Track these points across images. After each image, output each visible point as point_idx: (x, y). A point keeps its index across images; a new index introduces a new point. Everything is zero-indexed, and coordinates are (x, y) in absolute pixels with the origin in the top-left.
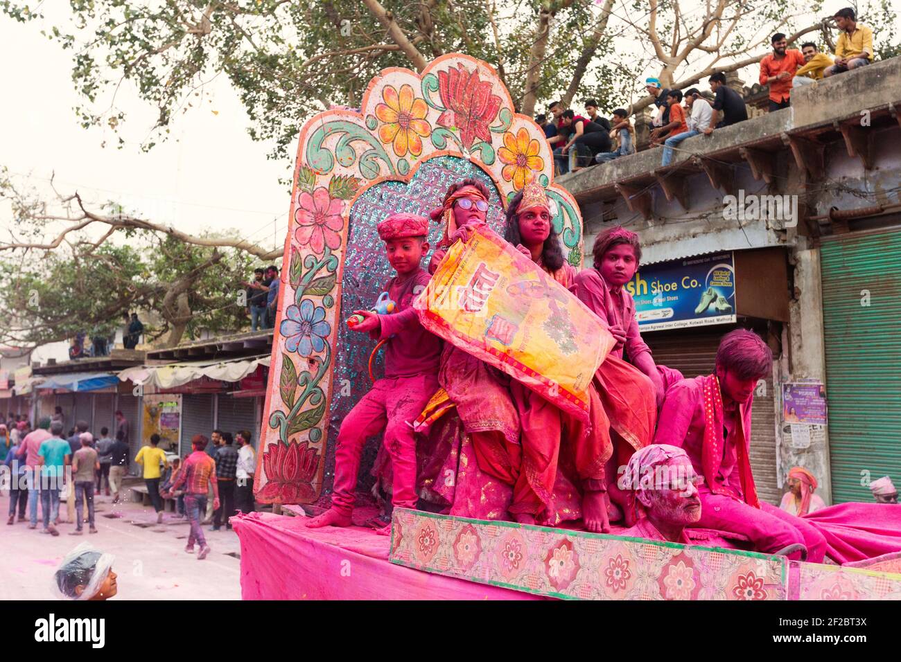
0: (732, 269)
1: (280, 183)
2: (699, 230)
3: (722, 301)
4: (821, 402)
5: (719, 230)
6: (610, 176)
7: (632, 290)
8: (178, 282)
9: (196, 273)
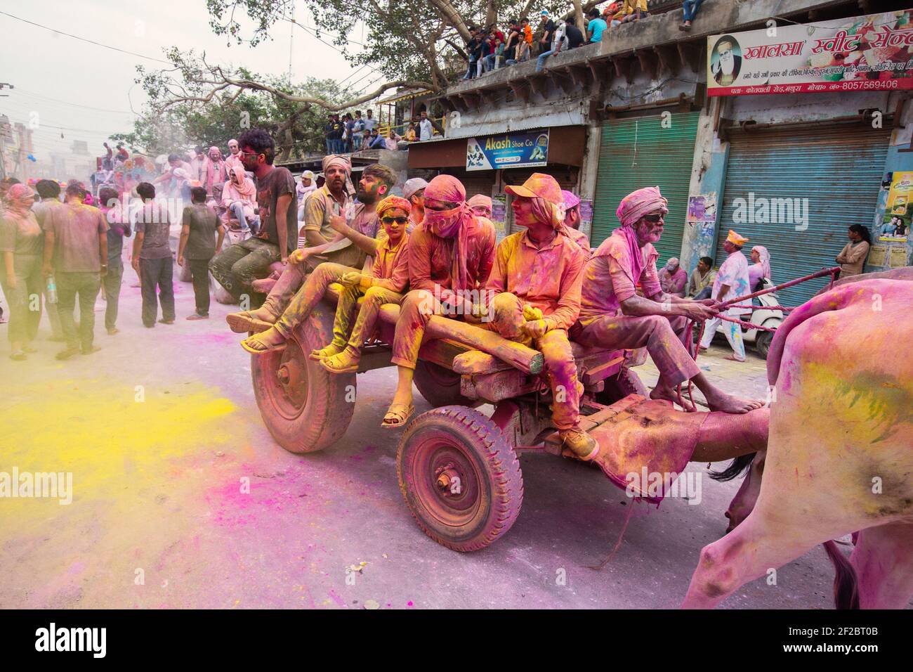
0: (548, 137)
1: (346, 59)
2: (550, 111)
3: (542, 154)
4: (590, 210)
5: (559, 112)
6: (512, 74)
7: (503, 144)
8: (284, 122)
9: (295, 117)
